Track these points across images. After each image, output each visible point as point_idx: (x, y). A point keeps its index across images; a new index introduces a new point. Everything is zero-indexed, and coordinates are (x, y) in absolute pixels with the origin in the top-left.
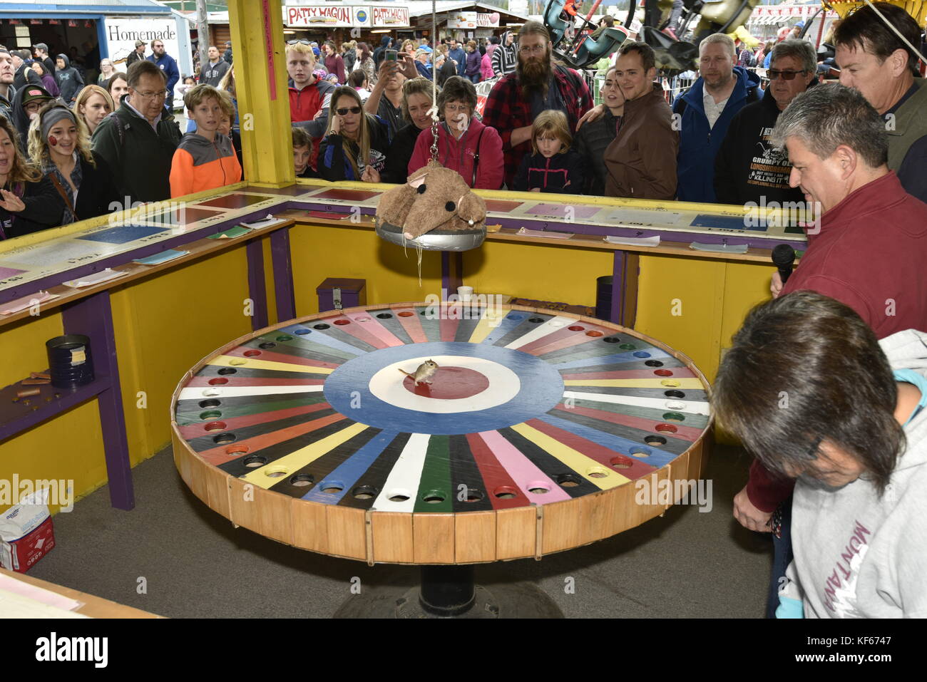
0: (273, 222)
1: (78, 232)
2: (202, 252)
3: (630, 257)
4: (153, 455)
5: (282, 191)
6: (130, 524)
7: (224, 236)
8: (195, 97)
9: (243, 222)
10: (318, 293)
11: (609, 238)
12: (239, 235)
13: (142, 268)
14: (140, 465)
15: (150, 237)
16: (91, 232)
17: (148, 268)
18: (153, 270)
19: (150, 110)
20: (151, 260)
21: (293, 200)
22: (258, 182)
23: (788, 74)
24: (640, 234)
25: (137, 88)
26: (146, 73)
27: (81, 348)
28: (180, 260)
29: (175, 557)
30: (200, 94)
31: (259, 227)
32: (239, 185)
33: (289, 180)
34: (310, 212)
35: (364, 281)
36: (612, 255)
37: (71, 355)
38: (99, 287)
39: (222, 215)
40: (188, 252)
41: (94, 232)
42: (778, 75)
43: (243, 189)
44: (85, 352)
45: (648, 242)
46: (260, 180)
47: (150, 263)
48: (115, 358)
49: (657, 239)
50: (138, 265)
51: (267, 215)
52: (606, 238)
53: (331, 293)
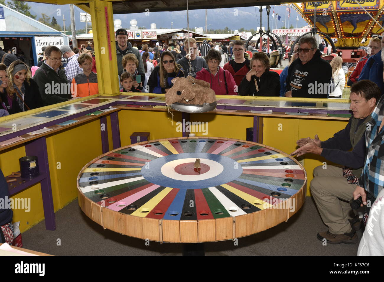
0: (111, 109)
1: (32, 114)
2: (84, 121)
3: (260, 118)
4: (63, 208)
5: (114, 97)
6: (54, 236)
7: (92, 114)
8: (82, 59)
9: (100, 109)
10: (130, 138)
11: (251, 111)
12: (98, 114)
13: (59, 127)
14: (57, 212)
15: (62, 115)
16: (37, 114)
17: (62, 127)
18: (64, 128)
19: (56, 65)
20: (63, 124)
21: (120, 100)
22: (104, 94)
23: (306, 50)
24: (264, 109)
25: (50, 57)
26: (54, 51)
27: (34, 161)
28: (75, 124)
29: (75, 250)
30: (84, 58)
31: (107, 111)
32: (97, 95)
33: (117, 93)
34: (127, 105)
35: (149, 133)
36: (253, 118)
37: (30, 164)
38: (41, 135)
39: (91, 106)
40: (78, 121)
41: (38, 113)
42: (302, 51)
43: (98, 97)
44: (36, 163)
45: (267, 113)
46: (105, 93)
47: (63, 125)
48: (48, 165)
49: (271, 111)
50: (57, 126)
51: (109, 106)
52: (250, 111)
53: (136, 138)
